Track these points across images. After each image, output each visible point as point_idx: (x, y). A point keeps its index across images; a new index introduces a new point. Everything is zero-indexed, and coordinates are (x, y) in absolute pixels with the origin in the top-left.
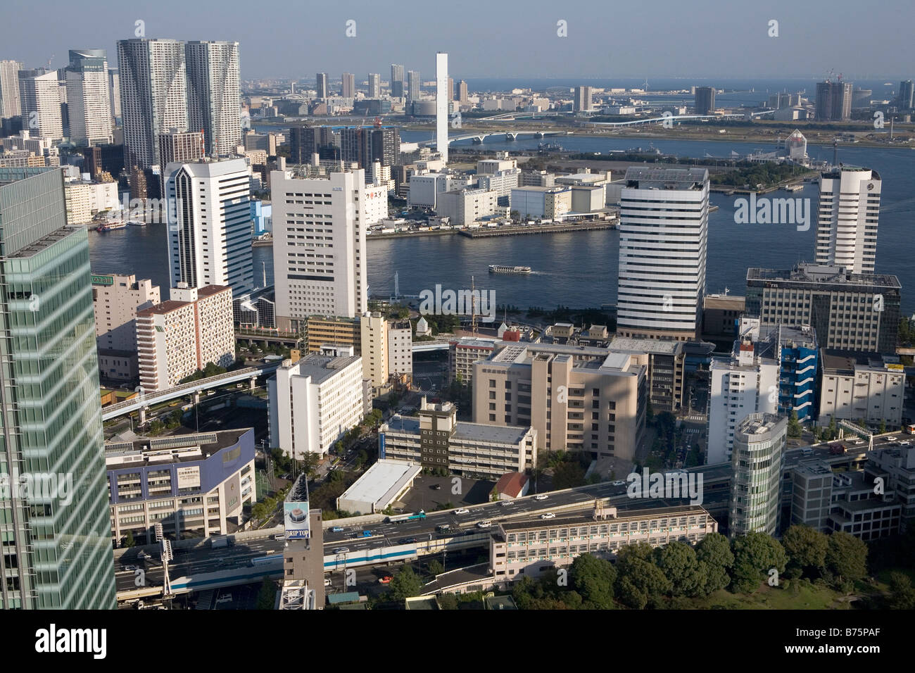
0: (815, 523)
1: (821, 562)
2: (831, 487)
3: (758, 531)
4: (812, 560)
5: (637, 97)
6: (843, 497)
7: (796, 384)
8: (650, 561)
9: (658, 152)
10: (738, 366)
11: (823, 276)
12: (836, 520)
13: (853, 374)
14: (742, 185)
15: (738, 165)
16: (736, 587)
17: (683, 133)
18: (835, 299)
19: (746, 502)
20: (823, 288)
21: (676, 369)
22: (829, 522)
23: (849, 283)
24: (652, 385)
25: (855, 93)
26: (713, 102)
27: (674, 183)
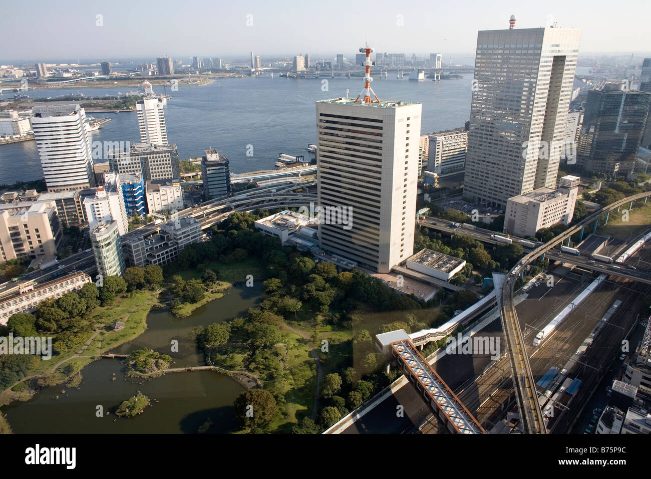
0: (141, 263)
1: (142, 281)
2: (145, 246)
3: (113, 275)
4: (138, 281)
5: (72, 68)
6: (151, 249)
7: (136, 200)
8: (54, 307)
9: (82, 95)
10: (98, 199)
11: (144, 148)
12: (149, 259)
13: (159, 191)
14: (123, 108)
15: (121, 98)
16: (104, 304)
17: (97, 84)
18: (150, 158)
19: (103, 264)
20: (145, 154)
21: (77, 204)
22: (147, 261)
23: (155, 150)
24: (66, 214)
25: (175, 62)
26: (111, 69)
27: (60, 113)
